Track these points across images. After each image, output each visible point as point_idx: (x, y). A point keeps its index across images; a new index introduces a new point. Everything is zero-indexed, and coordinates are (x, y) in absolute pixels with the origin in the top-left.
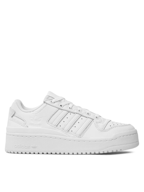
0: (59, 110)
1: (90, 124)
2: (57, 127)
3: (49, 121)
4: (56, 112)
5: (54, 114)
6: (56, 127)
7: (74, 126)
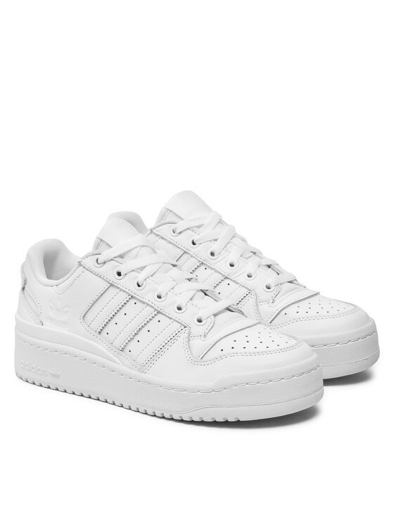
0: (111, 288)
1: (173, 338)
2: (99, 336)
3: (84, 317)
4: (101, 295)
5: (97, 300)
6: (97, 334)
7: (137, 338)
